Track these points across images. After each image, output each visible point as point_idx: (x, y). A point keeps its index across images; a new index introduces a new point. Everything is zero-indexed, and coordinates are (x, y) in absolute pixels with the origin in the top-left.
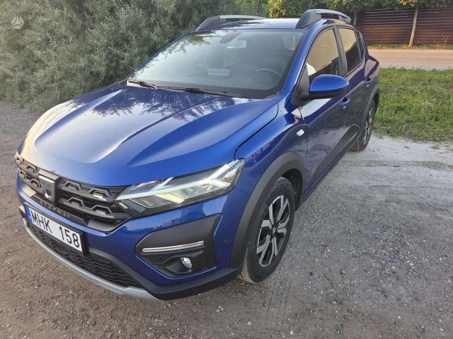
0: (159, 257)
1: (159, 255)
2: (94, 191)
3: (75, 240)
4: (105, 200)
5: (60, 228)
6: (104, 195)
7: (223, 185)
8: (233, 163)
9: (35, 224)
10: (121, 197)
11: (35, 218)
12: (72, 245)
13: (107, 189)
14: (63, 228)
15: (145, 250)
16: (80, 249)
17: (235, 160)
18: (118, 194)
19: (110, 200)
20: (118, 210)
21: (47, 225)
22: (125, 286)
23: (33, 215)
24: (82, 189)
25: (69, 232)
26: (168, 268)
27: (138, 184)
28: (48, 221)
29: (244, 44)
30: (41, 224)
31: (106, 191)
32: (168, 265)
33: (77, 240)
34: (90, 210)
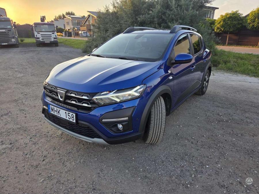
0: (109, 124)
1: (109, 123)
2: (83, 95)
3: (72, 117)
4: (88, 98)
5: (66, 113)
6: (88, 97)
7: (137, 94)
8: (141, 86)
9: (52, 113)
10: (95, 98)
11: (53, 110)
12: (71, 120)
13: (89, 94)
14: (67, 112)
15: (103, 120)
16: (74, 121)
17: (142, 85)
18: (93, 96)
19: (90, 98)
20: (93, 103)
21: (59, 112)
22: (93, 138)
23: (51, 108)
24: (78, 94)
25: (70, 114)
26: (112, 129)
27: (102, 92)
28: (60, 110)
29: (145, 40)
30: (56, 112)
31: (88, 95)
32: (113, 128)
33: (73, 117)
34: (80, 104)
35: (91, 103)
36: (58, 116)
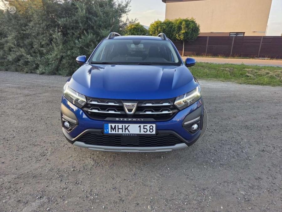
4: (170, 104)
9: (112, 132)
12: (147, 133)
13: (170, 100)
15: (185, 124)
16: (154, 133)
21: (126, 129)
22: (174, 145)
23: (112, 128)
24: (155, 103)
25: (146, 126)
28: (129, 126)
30: (120, 130)
34: (159, 112)
35: (172, 109)
36: (126, 134)
